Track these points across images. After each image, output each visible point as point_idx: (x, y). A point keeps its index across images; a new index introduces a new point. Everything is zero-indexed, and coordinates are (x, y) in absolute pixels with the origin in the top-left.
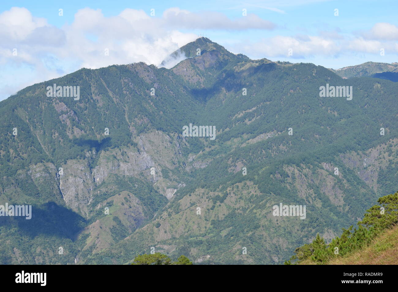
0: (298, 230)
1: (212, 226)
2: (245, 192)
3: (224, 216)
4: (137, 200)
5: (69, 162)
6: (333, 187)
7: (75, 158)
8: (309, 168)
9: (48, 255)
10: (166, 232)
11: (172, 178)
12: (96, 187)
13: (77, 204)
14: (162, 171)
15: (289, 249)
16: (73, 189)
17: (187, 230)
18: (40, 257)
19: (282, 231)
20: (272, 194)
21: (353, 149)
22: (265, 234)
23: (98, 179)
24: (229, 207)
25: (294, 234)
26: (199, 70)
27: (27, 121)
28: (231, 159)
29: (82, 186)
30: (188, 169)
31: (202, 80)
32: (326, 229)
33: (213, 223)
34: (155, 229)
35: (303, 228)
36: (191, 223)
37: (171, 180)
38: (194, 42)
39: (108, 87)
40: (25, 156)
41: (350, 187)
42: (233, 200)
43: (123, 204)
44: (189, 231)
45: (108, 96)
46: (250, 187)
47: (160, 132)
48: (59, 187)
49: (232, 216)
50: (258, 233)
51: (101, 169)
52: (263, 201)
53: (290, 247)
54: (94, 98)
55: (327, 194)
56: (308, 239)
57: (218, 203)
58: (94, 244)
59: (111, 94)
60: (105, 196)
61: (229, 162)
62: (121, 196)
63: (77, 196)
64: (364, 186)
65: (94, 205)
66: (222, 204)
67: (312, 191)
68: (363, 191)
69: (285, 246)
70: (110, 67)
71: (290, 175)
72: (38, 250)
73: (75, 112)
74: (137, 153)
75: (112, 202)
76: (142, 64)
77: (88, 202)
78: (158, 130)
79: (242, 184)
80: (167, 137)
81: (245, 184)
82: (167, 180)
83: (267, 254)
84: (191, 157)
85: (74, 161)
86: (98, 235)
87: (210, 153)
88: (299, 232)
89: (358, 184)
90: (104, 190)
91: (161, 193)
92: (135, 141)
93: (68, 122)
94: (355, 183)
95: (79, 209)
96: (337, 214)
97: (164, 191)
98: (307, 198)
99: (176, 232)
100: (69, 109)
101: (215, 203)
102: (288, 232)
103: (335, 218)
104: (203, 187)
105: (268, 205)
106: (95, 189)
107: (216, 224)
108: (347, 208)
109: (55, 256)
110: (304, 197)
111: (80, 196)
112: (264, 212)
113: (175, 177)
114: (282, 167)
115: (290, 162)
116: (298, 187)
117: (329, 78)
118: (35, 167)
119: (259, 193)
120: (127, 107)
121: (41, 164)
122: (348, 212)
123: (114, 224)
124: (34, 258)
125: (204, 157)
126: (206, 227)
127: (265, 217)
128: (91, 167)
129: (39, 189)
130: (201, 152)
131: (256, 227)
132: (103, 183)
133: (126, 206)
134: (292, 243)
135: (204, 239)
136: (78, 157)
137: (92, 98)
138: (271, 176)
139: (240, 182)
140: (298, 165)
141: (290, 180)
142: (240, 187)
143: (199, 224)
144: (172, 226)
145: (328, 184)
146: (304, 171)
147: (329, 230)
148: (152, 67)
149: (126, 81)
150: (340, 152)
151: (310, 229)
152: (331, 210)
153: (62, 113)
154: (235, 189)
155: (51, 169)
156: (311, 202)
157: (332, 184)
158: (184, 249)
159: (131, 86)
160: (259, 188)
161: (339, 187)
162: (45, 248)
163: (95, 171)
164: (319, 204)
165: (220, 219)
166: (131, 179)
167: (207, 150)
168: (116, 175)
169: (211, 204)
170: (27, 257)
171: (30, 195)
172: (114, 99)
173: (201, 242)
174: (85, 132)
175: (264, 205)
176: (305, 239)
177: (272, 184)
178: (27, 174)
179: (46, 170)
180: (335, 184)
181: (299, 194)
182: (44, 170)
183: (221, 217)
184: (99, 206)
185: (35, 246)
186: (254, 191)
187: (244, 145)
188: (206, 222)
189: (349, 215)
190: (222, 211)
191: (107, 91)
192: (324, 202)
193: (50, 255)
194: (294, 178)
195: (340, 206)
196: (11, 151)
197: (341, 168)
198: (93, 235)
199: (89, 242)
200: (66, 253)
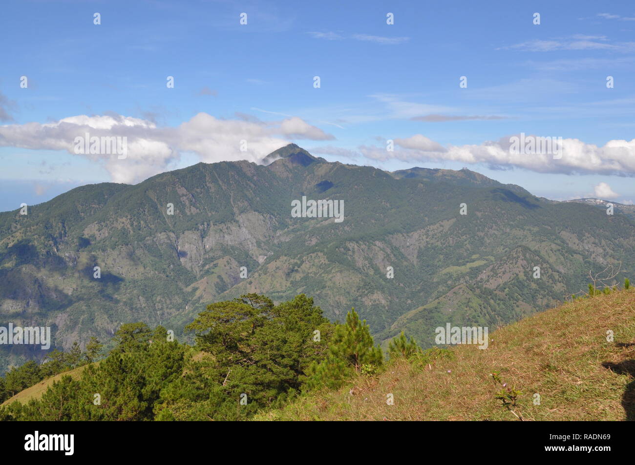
0: (355, 291)
1: (290, 285)
2: (316, 261)
3: (300, 278)
4: (237, 263)
5: (186, 232)
6: (383, 260)
7: (190, 230)
8: (365, 245)
9: (166, 302)
10: (256, 288)
11: (264, 248)
12: (206, 252)
13: (190, 264)
14: (257, 242)
15: (347, 304)
17: (272, 287)
18: (159, 304)
19: (343, 291)
20: (337, 263)
21: (400, 232)
22: (329, 292)
23: (207, 246)
24: (304, 272)
25: (351, 294)
26: (288, 168)
27: (156, 200)
28: (308, 235)
29: (195, 251)
30: (276, 241)
31: (290, 176)
32: (376, 291)
34: (248, 286)
35: (359, 289)
36: (275, 283)
37: (262, 249)
38: (285, 147)
39: (219, 177)
40: (153, 226)
41: (396, 261)
42: (308, 266)
43: (225, 266)
44: (273, 288)
45: (219, 184)
46: (321, 257)
47: (256, 213)
48: (177, 251)
49: (306, 278)
50: (324, 292)
51: (211, 239)
52: (331, 268)
53: (348, 303)
55: (378, 264)
56: (362, 298)
58: (202, 295)
59: (220, 183)
60: (212, 259)
61: (307, 238)
62: (224, 260)
64: (407, 260)
65: (203, 266)
67: (366, 262)
68: (405, 263)
69: (345, 302)
70: (221, 162)
71: (351, 249)
72: (158, 298)
73: (193, 196)
74: (238, 228)
75: (217, 264)
76: (245, 161)
77: (199, 263)
78: (255, 211)
79: (315, 254)
80: (261, 217)
81: (317, 254)
82: (260, 249)
83: (331, 308)
84: (279, 233)
85: (190, 232)
86: (205, 288)
87: (293, 231)
88: (356, 292)
89: (402, 258)
90: (211, 254)
91: (255, 258)
92: (237, 219)
93: (187, 203)
94: (400, 257)
95: (192, 268)
97: (257, 257)
98: (363, 267)
99: (264, 288)
100: (188, 193)
102: (347, 292)
103: (383, 283)
104: (286, 256)
105: (333, 271)
106: (205, 254)
107: (294, 284)
109: (171, 303)
110: (361, 266)
111: (193, 258)
112: (330, 276)
113: (266, 247)
114: (345, 243)
115: (351, 240)
116: (357, 258)
117: (385, 178)
118: (159, 235)
119: (327, 262)
120: (232, 193)
121: (164, 233)
123: (218, 280)
124: (155, 305)
125: (288, 233)
126: (286, 286)
127: (331, 280)
128: (203, 237)
129: (162, 252)
130: (286, 229)
131: (324, 287)
132: (212, 249)
133: (228, 267)
134: (350, 300)
135: (284, 295)
136: (193, 229)
137: (206, 185)
138: (337, 249)
139: (313, 253)
140: (357, 242)
141: (350, 253)
142: (313, 257)
143: (281, 283)
144: (261, 284)
145: (380, 257)
146: (362, 247)
147: (378, 292)
148: (253, 164)
149: (233, 173)
150: (390, 233)
151: (363, 290)
152: (380, 277)
153: (183, 195)
154: (309, 258)
155: (172, 237)
156: (366, 269)
157: (382, 257)
159: (236, 178)
160: (327, 258)
161: (388, 260)
162: (164, 297)
163: (205, 240)
164: (371, 272)
165: (297, 280)
166: (232, 247)
167: (291, 228)
168: (221, 243)
170: (149, 304)
171: (155, 256)
172: (223, 187)
173: (282, 297)
174: (200, 210)
175: (331, 271)
176: (359, 298)
177: (337, 255)
178: (153, 241)
179: (168, 238)
180: (385, 257)
181: (357, 264)
182: (166, 238)
184: (207, 267)
185: (156, 295)
186: (323, 260)
187: (318, 225)
188: (286, 282)
189: (394, 281)
190: (299, 275)
191: (218, 181)
192: (376, 271)
193: (167, 302)
194: (354, 252)
196: (142, 222)
197: (389, 246)
198: (202, 288)
199: (198, 293)
200: (180, 301)
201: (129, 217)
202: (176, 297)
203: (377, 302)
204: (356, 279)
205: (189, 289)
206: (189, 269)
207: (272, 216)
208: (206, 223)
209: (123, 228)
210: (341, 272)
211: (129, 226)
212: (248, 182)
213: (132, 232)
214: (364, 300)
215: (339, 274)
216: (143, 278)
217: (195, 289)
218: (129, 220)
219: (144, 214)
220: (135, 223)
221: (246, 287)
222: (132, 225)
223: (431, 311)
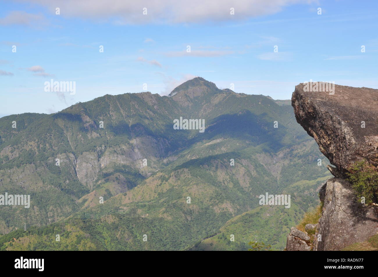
0: (207, 201)
1: (158, 196)
2: (182, 176)
3: (166, 191)
4: (125, 179)
5: (84, 153)
6: (244, 175)
7: (88, 151)
9: (57, 211)
10: (129, 199)
11: (153, 166)
12: (101, 170)
13: (86, 180)
15: (199, 212)
16: (84, 171)
17: (142, 198)
18: (51, 213)
19: (197, 201)
20: (198, 177)
21: (268, 151)
23: (103, 165)
24: (170, 184)
25: (204, 203)
26: (189, 98)
27: (63, 127)
28: (189, 155)
29: (91, 169)
31: (190, 105)
32: (225, 201)
33: (159, 194)
34: (123, 197)
35: (211, 200)
36: (145, 194)
37: (152, 168)
38: (192, 80)
39: (121, 106)
40: (56, 148)
41: (257, 176)
42: (174, 180)
43: (114, 181)
44: (143, 199)
45: (120, 113)
46: (186, 173)
47: (150, 137)
48: (75, 169)
49: (171, 190)
51: (105, 158)
52: (190, 182)
53: (200, 211)
54: (111, 113)
55: (239, 179)
56: (213, 207)
57: (164, 182)
58: (89, 205)
59: (122, 111)
60: (105, 176)
62: (114, 176)
63: (86, 176)
64: (269, 175)
65: (97, 181)
66: (167, 183)
67: (228, 177)
68: (266, 178)
69: (197, 210)
70: (125, 94)
72: (51, 208)
73: (94, 122)
74: (131, 149)
75: (108, 180)
76: (148, 93)
77: (94, 179)
78: (149, 135)
80: (155, 140)
81: (183, 170)
82: (149, 167)
83: (183, 215)
85: (88, 153)
86: (92, 200)
88: (209, 202)
89: (264, 174)
90: (105, 172)
92: (131, 142)
93: (89, 128)
94: (262, 173)
95: (87, 183)
96: (243, 192)
98: (223, 181)
99: (136, 199)
100: (90, 120)
101: (162, 182)
102: (200, 202)
103: (240, 195)
105: (191, 184)
106: (99, 171)
107: (161, 195)
108: (251, 189)
109: (62, 212)
110: (221, 181)
111: (89, 175)
113: (155, 166)
114: (210, 161)
115: (216, 158)
116: (219, 174)
117: (269, 105)
118: (60, 156)
119: (190, 176)
120: (131, 120)
121: (64, 154)
122: (251, 191)
123: (106, 193)
124: (47, 213)
126: (154, 197)
127: (187, 191)
128: (99, 157)
129: (61, 170)
130: (176, 151)
131: (180, 198)
132: (106, 167)
133: (116, 183)
134: (202, 209)
135: (147, 203)
136: (91, 150)
137: (109, 114)
138: (201, 166)
141: (214, 169)
142: (179, 173)
143: (150, 194)
144: (134, 195)
145: (241, 173)
146: (225, 163)
147: (227, 202)
148: (157, 96)
149: (133, 103)
150: (257, 153)
151: (215, 200)
152: (238, 190)
153: (86, 122)
154: (176, 173)
155: (71, 157)
156: (226, 183)
158: (133, 209)
159: (137, 107)
161: (248, 175)
162: (55, 207)
163: (101, 159)
164: (231, 185)
165: (163, 192)
166: (124, 166)
167: (180, 149)
168: (115, 162)
169: (160, 182)
170: (42, 212)
171: (54, 173)
172: (124, 115)
173: (145, 206)
174: (100, 135)
175: (189, 184)
176: (211, 207)
178: (54, 160)
179: (68, 157)
180: (245, 173)
181: (219, 178)
182: (65, 158)
183: (165, 191)
184: (100, 182)
185: (49, 205)
186: (188, 175)
187: (202, 147)
188: (154, 193)
189: (251, 194)
190: (166, 187)
191: (120, 110)
192: (235, 184)
193: (58, 210)
195: (246, 188)
196: (47, 145)
197: (253, 163)
198: (90, 200)
199: (86, 204)
200: (70, 210)
201: (37, 141)
202: (67, 207)
203: (225, 210)
204: (210, 190)
205: (80, 201)
206: (85, 185)
207: (165, 139)
208: (103, 146)
209: (31, 150)
210: (197, 184)
211: (36, 148)
212: (148, 111)
213: (37, 153)
214: (215, 208)
215: (195, 186)
216: (41, 191)
217: (85, 201)
218: (36, 144)
219: (51, 138)
220: (41, 146)
221: (121, 198)
222: (38, 147)
223: (251, 216)
